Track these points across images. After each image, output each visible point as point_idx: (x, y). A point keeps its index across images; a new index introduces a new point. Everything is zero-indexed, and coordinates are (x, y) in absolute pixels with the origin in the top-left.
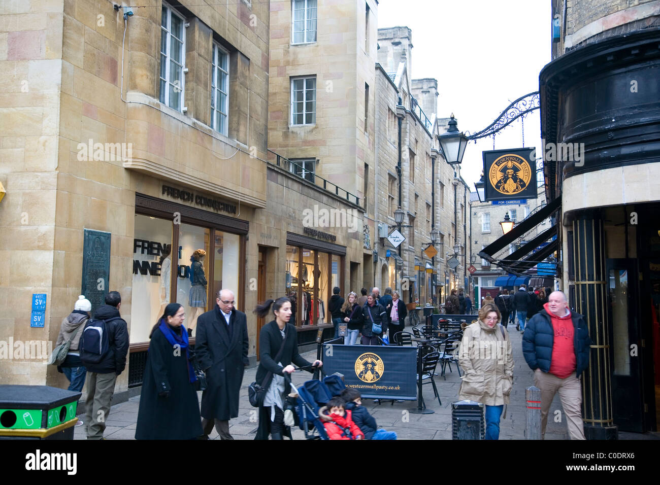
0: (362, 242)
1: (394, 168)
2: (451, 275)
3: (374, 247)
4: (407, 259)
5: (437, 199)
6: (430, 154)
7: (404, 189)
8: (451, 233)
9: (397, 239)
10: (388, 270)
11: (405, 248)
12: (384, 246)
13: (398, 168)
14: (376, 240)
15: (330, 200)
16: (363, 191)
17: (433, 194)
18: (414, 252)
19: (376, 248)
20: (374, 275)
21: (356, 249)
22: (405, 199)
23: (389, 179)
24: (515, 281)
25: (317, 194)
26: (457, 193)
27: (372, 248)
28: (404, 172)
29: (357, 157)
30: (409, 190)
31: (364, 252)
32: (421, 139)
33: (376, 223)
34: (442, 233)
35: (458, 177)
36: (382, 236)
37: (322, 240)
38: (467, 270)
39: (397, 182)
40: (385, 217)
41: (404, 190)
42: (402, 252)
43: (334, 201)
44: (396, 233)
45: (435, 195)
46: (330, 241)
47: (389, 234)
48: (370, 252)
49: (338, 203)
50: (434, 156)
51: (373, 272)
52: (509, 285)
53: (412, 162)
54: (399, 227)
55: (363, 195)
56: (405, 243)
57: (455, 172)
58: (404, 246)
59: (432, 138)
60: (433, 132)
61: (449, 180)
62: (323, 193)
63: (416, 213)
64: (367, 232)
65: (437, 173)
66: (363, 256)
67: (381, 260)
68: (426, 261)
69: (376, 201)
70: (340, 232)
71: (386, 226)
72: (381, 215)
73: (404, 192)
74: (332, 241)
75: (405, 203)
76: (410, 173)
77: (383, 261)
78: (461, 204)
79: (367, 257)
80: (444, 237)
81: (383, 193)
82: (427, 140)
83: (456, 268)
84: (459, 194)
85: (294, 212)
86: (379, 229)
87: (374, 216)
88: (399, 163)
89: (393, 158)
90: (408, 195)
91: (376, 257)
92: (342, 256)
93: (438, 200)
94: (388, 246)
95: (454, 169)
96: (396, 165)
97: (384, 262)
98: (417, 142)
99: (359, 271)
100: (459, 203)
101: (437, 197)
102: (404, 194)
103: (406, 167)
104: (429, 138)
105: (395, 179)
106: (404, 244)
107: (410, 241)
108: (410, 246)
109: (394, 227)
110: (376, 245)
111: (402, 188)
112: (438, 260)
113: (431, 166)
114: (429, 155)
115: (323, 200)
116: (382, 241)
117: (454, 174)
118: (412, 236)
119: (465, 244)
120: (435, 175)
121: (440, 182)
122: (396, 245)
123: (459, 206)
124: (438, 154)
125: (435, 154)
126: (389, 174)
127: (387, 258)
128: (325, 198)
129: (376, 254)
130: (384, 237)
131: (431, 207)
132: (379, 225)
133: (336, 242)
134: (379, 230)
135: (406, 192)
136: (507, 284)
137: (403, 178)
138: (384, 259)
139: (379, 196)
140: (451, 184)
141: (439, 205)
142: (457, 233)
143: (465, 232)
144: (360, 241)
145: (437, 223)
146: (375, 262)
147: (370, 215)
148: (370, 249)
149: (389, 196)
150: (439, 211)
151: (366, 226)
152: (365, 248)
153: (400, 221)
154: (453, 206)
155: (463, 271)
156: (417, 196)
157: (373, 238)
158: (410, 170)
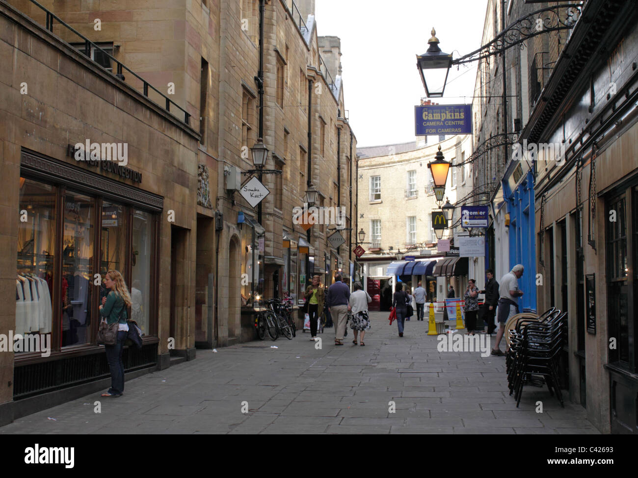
0: (195, 194)
1: (252, 79)
2: (332, 259)
3: (217, 205)
4: (271, 229)
5: (315, 143)
6: (307, 73)
7: (268, 115)
8: (333, 198)
9: (256, 193)
10: (240, 246)
11: (269, 211)
12: (233, 204)
13: (258, 80)
14: (221, 193)
15: (130, 103)
16: (198, 105)
17: (309, 135)
18: (282, 219)
19: (220, 207)
20: (217, 253)
21: (183, 203)
22: (269, 132)
23: (244, 93)
24: (413, 267)
25: (100, 85)
26: (341, 140)
27: (213, 205)
28: (267, 88)
29: (186, 43)
30: (276, 118)
31: (199, 212)
32: (294, 45)
33: (220, 165)
34: (322, 194)
35: (342, 117)
36: (230, 187)
37: (110, 176)
38: (353, 253)
39: (255, 103)
40: (236, 157)
41: (267, 117)
42: (263, 217)
43: (139, 107)
44: (254, 183)
45: (313, 136)
46: (129, 182)
47: (243, 184)
48: (209, 213)
49: (148, 112)
50: (311, 76)
51: (214, 247)
52: (406, 273)
53: (280, 75)
54: (259, 172)
55: (198, 112)
56: (268, 202)
57: (339, 111)
58: (267, 208)
59: (309, 50)
60: (311, 42)
61: (331, 120)
62: (114, 86)
63: (285, 159)
64: (205, 177)
65: (316, 104)
66: (195, 217)
67: (229, 227)
68: (299, 235)
69: (221, 128)
70: (150, 168)
71: (239, 170)
72: (229, 152)
73: (267, 120)
74: (134, 181)
75: (270, 139)
76: (277, 92)
77: (231, 230)
78: (347, 157)
79: (203, 221)
80: (325, 200)
81: (233, 115)
82: (302, 51)
83: (338, 249)
84: (344, 141)
85: (42, 110)
86: (226, 175)
87: (218, 152)
88: (260, 73)
89: (250, 62)
90: (273, 125)
91: (220, 222)
92: (156, 214)
93: (317, 145)
94: (241, 206)
95: (338, 105)
96: (256, 74)
97: (234, 231)
98: (287, 48)
99: (187, 243)
100: (344, 155)
101: (315, 139)
102: (268, 124)
103: (271, 79)
104: (305, 50)
105: (254, 97)
106: (267, 205)
107: (276, 200)
108: (275, 209)
109: (251, 172)
110: (221, 202)
111: (264, 114)
112: (315, 234)
113: (308, 92)
114: (304, 75)
115: (113, 99)
116: (231, 194)
117: (337, 112)
118: (278, 192)
119: (351, 215)
120: (312, 105)
121: (320, 117)
122: (254, 202)
123: (344, 159)
124: (317, 74)
125: (313, 74)
126: (243, 86)
127: (240, 225)
128: (118, 97)
129: (220, 217)
130: (234, 188)
131: (308, 152)
132: (226, 168)
133: (142, 186)
134: (225, 177)
135: (270, 121)
136: (404, 271)
137: (266, 97)
138: (234, 226)
139: (226, 119)
140: (333, 126)
141: (319, 152)
142: (341, 198)
143: (351, 198)
144: (191, 191)
145: (315, 178)
146: (219, 230)
147: (210, 149)
148: (209, 207)
149: (244, 125)
150: (318, 161)
151: (203, 166)
152: (200, 204)
153: (261, 163)
154: (336, 158)
155: (348, 253)
156: (287, 132)
157: (214, 189)
158: (278, 87)
